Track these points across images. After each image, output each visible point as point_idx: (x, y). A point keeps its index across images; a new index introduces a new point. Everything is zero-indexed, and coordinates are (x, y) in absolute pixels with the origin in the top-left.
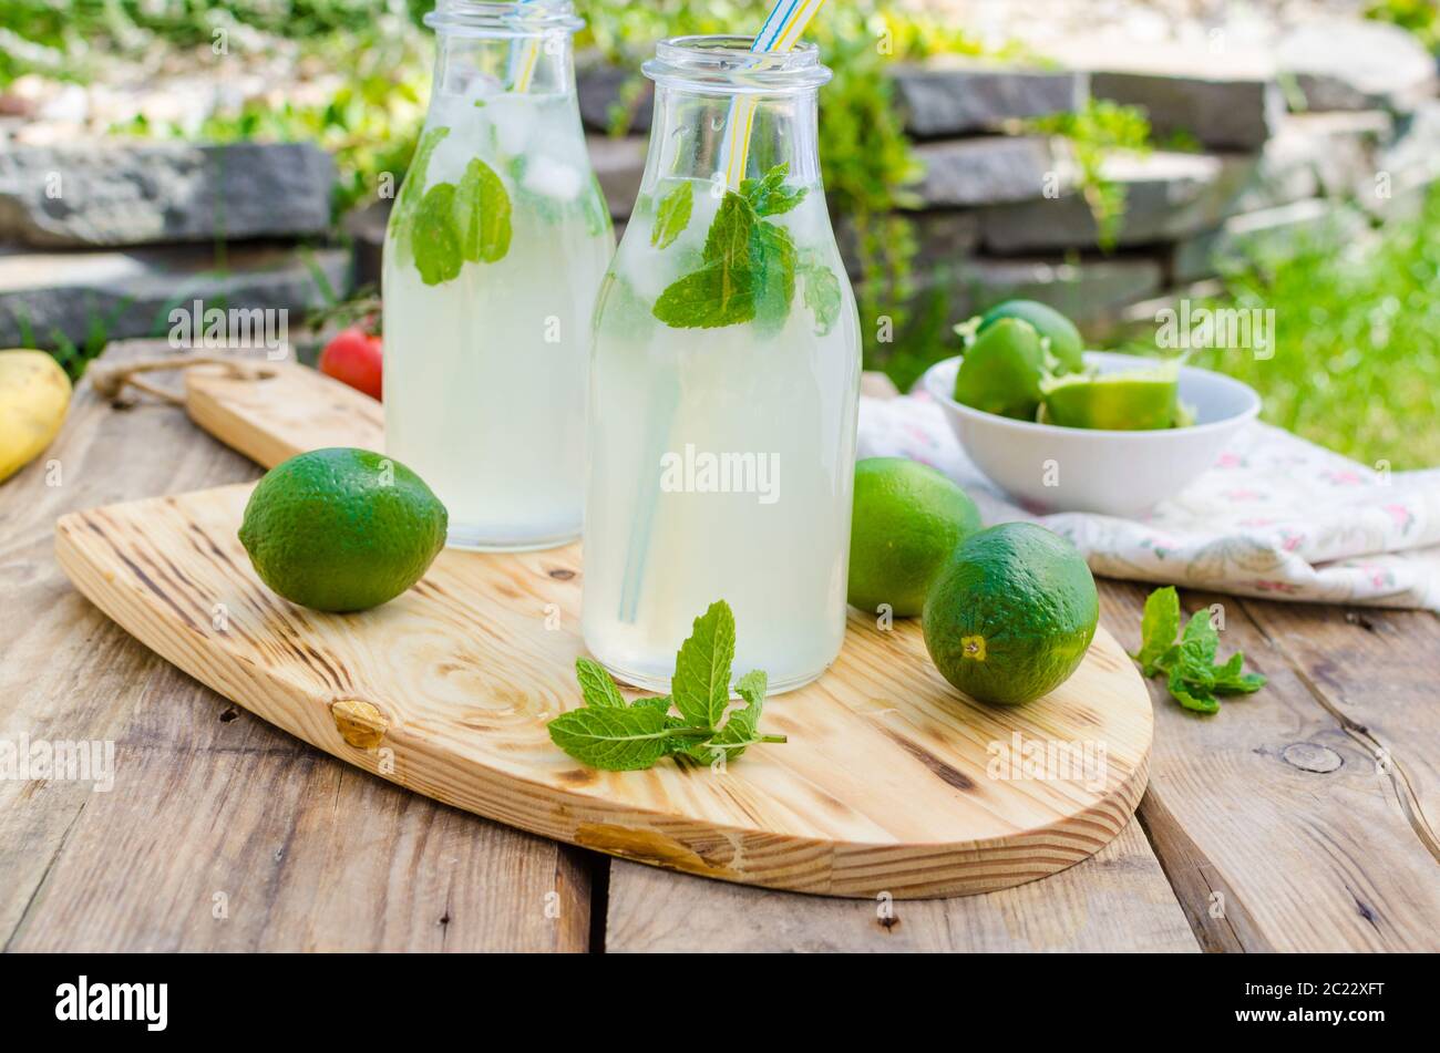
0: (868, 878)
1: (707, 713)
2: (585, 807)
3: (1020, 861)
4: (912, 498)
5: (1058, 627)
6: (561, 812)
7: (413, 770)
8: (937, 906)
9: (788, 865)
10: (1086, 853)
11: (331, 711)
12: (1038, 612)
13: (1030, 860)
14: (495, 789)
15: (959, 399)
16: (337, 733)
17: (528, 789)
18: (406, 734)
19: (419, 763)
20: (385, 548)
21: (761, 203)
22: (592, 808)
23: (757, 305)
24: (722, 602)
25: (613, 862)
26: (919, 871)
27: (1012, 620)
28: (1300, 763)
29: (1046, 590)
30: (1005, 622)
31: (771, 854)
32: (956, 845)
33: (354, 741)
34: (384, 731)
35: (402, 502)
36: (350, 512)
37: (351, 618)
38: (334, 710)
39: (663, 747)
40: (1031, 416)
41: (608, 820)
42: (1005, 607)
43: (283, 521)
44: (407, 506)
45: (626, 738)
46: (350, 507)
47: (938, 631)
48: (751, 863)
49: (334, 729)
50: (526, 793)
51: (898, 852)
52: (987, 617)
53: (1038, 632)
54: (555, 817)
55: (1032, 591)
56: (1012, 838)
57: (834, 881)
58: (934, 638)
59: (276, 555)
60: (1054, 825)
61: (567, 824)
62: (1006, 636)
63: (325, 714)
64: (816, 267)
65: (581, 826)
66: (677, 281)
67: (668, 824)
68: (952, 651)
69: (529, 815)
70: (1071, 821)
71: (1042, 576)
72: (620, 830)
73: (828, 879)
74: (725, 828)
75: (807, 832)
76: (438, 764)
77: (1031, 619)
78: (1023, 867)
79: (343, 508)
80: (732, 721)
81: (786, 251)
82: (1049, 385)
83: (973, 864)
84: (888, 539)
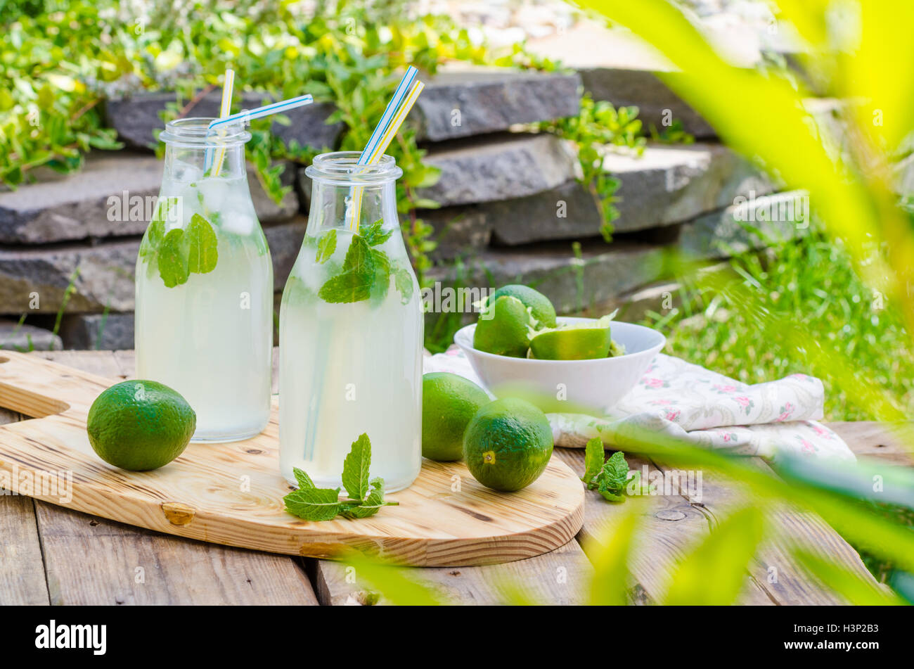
0: (444, 556)
1: (359, 492)
2: (305, 536)
3: (515, 548)
4: (453, 392)
5: (531, 445)
6: (293, 540)
7: (211, 531)
8: (477, 569)
9: (406, 553)
10: (549, 549)
11: (163, 509)
12: (521, 438)
13: (520, 548)
14: (257, 533)
15: (476, 347)
16: (166, 519)
17: (275, 531)
18: (206, 513)
19: (215, 526)
20: (170, 432)
21: (371, 240)
22: (308, 535)
23: (372, 291)
24: (365, 434)
25: (320, 562)
26: (468, 552)
27: (508, 443)
28: (663, 517)
29: (524, 427)
30: (504, 443)
31: (397, 548)
32: (484, 538)
33: (176, 522)
34: (194, 513)
35: (176, 406)
36: (152, 412)
37: (148, 473)
38: (164, 508)
39: (338, 510)
40: (524, 355)
41: (317, 540)
42: (504, 436)
43: (116, 418)
44: (179, 409)
45: (321, 505)
46: (152, 409)
47: (471, 452)
48: (387, 554)
49: (163, 517)
50: (274, 533)
51: (457, 543)
52: (495, 442)
53: (521, 448)
54: (290, 543)
55: (517, 428)
56: (511, 536)
57: (428, 559)
58: (469, 456)
59: (112, 437)
60: (531, 531)
61: (295, 545)
62: (504, 450)
63: (159, 512)
64: (400, 270)
65: (303, 545)
66: (330, 279)
67: (346, 538)
68: (478, 461)
69: (276, 544)
70: (539, 530)
71: (522, 420)
72: (323, 545)
73: (424, 558)
74: (375, 537)
75: (414, 537)
76: (225, 525)
77: (517, 441)
78: (517, 551)
79: (148, 410)
80: (372, 495)
81: (385, 263)
82: (532, 335)
83: (493, 549)
84: (442, 414)
